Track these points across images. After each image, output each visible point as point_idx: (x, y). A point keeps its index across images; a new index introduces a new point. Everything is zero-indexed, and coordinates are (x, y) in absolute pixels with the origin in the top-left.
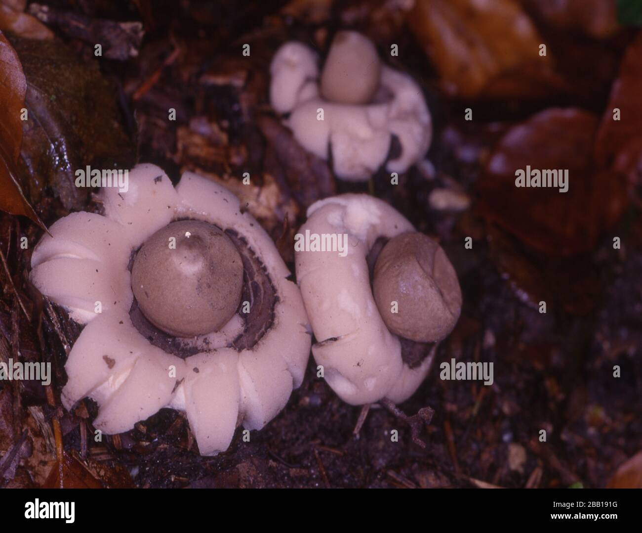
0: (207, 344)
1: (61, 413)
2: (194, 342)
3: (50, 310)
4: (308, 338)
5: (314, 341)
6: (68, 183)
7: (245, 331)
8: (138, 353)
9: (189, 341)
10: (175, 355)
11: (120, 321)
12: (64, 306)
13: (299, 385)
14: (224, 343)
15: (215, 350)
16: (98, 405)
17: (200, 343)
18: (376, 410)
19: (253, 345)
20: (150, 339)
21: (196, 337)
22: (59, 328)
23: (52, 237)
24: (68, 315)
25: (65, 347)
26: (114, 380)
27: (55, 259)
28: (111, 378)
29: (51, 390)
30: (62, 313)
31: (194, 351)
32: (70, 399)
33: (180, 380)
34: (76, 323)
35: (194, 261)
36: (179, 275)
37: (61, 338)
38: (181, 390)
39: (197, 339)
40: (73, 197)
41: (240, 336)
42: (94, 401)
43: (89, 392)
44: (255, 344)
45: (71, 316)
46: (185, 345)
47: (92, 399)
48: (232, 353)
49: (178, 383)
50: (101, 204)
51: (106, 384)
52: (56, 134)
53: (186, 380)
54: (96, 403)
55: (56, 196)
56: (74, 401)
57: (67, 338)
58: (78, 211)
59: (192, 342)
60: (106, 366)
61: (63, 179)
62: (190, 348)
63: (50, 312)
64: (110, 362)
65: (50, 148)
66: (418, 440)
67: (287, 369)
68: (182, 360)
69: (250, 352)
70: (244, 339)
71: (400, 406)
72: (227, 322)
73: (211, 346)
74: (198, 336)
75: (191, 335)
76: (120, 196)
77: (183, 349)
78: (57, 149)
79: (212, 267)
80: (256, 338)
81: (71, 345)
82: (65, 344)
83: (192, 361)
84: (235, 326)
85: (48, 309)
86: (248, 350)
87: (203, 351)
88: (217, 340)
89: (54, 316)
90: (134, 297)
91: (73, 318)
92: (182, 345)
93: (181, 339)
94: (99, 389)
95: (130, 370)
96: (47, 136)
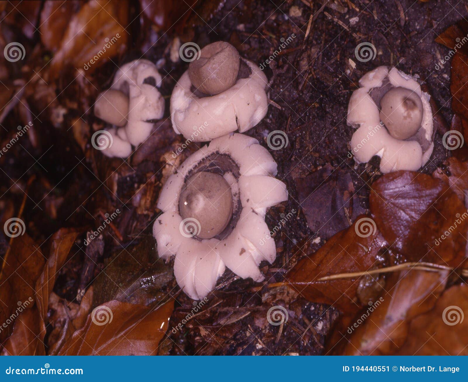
0: (236, 194)
1: (266, 283)
2: (235, 202)
3: (218, 287)
4: (236, 134)
5: (237, 131)
6: (161, 277)
7: (231, 171)
8: (239, 235)
9: (235, 205)
10: (241, 213)
11: (224, 245)
12: (217, 279)
13: (257, 141)
14: (236, 184)
15: (239, 189)
16: (262, 260)
17: (236, 199)
18: (271, 95)
19: (238, 167)
20: (233, 228)
21: (233, 201)
22: (227, 282)
23: (185, 286)
24: (221, 277)
25: (235, 279)
26: (252, 250)
27: (195, 284)
28: (250, 251)
29: (255, 288)
30: (220, 280)
31: (239, 202)
32: (259, 277)
33: (252, 210)
34: (224, 273)
35: (198, 200)
36: (204, 209)
37: (231, 281)
38: (257, 210)
39: (234, 200)
40: (167, 274)
41: (234, 174)
42: (260, 263)
43: (256, 265)
44: (237, 166)
45: (221, 276)
46: (237, 207)
47: (260, 264)
48: (241, 179)
49: (253, 211)
50: (171, 257)
51: (253, 254)
52: (138, 284)
53: (252, 207)
54: (262, 262)
55: (166, 285)
56: (260, 274)
57: (231, 278)
58: (173, 270)
59: (235, 203)
60: (244, 253)
61: (158, 280)
62: (238, 204)
63: (219, 288)
64: (243, 251)
65: (144, 288)
66: (284, 69)
67: (249, 147)
68: (243, 209)
69: (241, 169)
70: (235, 172)
71: (269, 80)
72: (226, 181)
73: (238, 192)
74: (233, 200)
75: (232, 203)
76: (167, 244)
77: (238, 209)
78: (145, 283)
79: (202, 189)
80: (235, 165)
81: (235, 275)
82: (234, 279)
83: (244, 203)
84: (229, 177)
85: (218, 289)
86: (240, 170)
87: (239, 197)
88: (235, 190)
89: (221, 286)
90: (214, 237)
91: (222, 274)
92: (236, 209)
93: (234, 210)
94: (255, 258)
95: (247, 240)
96: (138, 289)
